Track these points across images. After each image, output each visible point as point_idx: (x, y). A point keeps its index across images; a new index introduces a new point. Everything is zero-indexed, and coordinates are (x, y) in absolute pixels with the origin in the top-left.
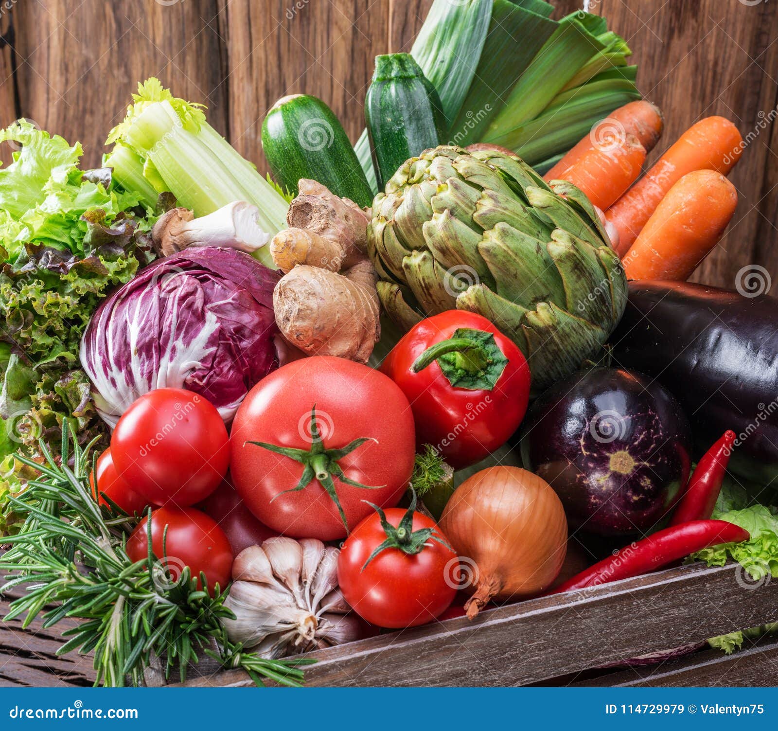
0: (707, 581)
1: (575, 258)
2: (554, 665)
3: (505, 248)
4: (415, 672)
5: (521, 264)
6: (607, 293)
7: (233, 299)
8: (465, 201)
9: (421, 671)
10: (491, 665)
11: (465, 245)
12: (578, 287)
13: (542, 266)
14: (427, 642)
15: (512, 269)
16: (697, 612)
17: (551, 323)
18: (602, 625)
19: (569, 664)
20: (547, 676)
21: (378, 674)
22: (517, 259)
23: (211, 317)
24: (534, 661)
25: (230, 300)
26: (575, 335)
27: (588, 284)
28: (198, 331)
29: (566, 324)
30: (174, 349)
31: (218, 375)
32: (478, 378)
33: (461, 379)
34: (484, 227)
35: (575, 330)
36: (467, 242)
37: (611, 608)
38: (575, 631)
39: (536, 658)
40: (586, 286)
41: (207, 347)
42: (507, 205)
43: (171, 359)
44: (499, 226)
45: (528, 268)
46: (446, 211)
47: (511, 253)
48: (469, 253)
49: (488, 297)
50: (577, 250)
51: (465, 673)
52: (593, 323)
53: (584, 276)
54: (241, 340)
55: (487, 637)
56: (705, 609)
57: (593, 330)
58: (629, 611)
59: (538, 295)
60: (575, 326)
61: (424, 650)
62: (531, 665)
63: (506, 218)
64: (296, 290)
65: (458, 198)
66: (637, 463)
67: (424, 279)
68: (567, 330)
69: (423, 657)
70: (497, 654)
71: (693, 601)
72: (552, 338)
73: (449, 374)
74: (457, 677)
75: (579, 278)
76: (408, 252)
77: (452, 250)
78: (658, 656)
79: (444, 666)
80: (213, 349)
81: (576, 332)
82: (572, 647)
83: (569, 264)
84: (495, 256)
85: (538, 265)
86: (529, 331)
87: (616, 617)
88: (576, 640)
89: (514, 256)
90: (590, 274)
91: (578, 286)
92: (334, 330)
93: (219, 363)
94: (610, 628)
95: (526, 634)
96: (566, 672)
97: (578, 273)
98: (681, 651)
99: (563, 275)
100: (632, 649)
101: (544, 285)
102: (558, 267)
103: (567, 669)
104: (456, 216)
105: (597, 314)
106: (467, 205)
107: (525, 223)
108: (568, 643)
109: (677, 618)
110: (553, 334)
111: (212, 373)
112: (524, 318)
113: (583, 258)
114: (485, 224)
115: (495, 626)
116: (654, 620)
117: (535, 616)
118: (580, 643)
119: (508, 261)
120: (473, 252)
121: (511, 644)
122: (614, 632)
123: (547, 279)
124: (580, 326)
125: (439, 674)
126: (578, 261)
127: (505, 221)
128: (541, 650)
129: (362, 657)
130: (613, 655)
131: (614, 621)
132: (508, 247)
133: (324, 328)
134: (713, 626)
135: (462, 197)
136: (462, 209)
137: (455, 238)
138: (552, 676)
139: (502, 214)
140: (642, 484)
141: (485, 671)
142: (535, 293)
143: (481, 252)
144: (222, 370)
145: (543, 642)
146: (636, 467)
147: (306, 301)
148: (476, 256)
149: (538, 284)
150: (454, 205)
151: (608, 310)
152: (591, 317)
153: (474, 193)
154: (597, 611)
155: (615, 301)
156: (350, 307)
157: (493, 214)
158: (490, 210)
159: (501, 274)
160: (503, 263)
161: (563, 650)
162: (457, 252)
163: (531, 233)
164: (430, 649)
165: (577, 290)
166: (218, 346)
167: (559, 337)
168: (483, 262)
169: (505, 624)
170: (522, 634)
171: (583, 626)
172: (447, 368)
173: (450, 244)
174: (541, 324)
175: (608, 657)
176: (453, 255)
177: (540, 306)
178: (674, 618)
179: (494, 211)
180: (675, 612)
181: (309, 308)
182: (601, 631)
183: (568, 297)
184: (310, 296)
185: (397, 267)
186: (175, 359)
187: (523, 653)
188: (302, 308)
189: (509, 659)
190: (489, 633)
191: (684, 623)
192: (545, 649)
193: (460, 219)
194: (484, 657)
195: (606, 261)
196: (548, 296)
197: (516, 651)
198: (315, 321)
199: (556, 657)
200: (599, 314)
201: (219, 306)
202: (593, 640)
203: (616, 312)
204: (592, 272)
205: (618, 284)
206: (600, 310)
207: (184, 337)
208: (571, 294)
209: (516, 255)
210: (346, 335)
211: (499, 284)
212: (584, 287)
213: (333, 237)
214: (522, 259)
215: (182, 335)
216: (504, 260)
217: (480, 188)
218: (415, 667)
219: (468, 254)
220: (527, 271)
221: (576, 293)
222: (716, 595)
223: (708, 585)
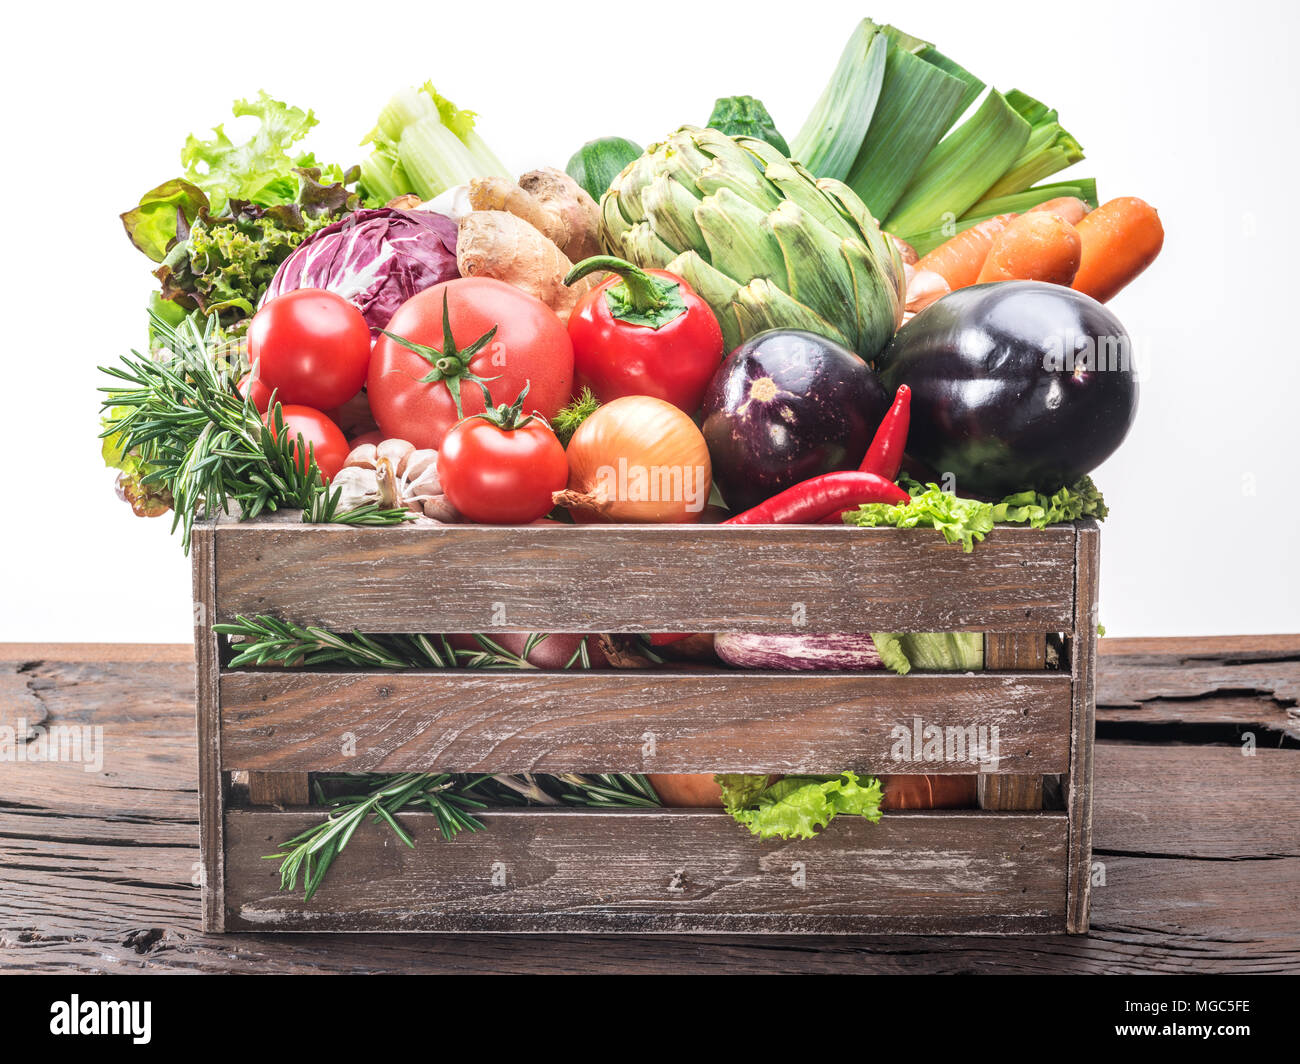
0: (850, 540)
1: (798, 230)
2: (665, 613)
3: (723, 213)
4: (501, 572)
5: (737, 231)
6: (850, 291)
7: (418, 238)
8: (691, 165)
9: (508, 572)
10: (591, 589)
11: (680, 208)
12: (802, 267)
13: (764, 241)
14: (514, 532)
15: (726, 238)
16: (844, 586)
17: (764, 302)
18: (723, 571)
19: (685, 618)
20: (659, 627)
21: (459, 561)
22: (733, 226)
23: (387, 246)
24: (642, 599)
25: (414, 239)
26: (796, 323)
27: (816, 266)
28: (371, 259)
29: (784, 306)
30: (343, 275)
31: (382, 303)
32: (647, 317)
33: (627, 314)
34: (706, 193)
35: (796, 318)
36: (682, 205)
37: (732, 548)
38: (688, 567)
39: (646, 596)
40: (813, 267)
41: (377, 275)
42: (735, 173)
43: (338, 283)
44: (720, 191)
45: (744, 236)
46: (666, 173)
47: (727, 219)
48: (684, 218)
49: (696, 265)
50: (803, 223)
51: (559, 593)
52: (825, 318)
53: (810, 254)
54: (416, 278)
55: (583, 544)
56: (855, 583)
57: (824, 327)
58: (755, 558)
59: (757, 273)
60: (798, 313)
61: (510, 543)
62: (638, 604)
63: (732, 186)
64: (477, 222)
65: (684, 162)
66: (779, 392)
67: (638, 253)
68: (786, 315)
69: (509, 551)
70: (596, 575)
71: (836, 566)
72: (764, 319)
73: (616, 308)
74: (550, 595)
75: (803, 255)
76: (629, 226)
77: (666, 213)
78: (810, 656)
79: (533, 573)
80: (384, 277)
81: (798, 320)
82: (687, 592)
83: (791, 236)
84: (709, 220)
85: (759, 236)
86: (740, 311)
87: (739, 563)
88: (691, 582)
89: (730, 223)
90: (819, 255)
91: (802, 264)
92: (510, 267)
93: (387, 293)
94: (733, 578)
95: (632, 556)
96: (684, 629)
97: (802, 248)
98: (841, 657)
99: (784, 248)
100: (765, 619)
101: (764, 260)
102: (778, 239)
103: (684, 624)
104: (676, 180)
105: (831, 310)
106: (691, 169)
107: (755, 195)
108: (682, 585)
109: (820, 588)
110: (765, 313)
111: (376, 299)
112: (736, 296)
113: (811, 234)
114: (707, 189)
115: (593, 533)
116: (787, 581)
117: (639, 532)
118: (698, 590)
119: (723, 227)
120: (689, 218)
121: (613, 565)
122: (740, 586)
123: (769, 256)
124: (805, 316)
125: (528, 584)
126: (802, 235)
127: (729, 187)
128: (650, 586)
129: (441, 531)
130: (740, 620)
131: (737, 569)
132: (725, 212)
133: (497, 262)
134: (868, 614)
135: (688, 161)
136: (685, 172)
137: (669, 199)
138: (665, 630)
139: (729, 180)
140: (783, 415)
141: (584, 596)
142: (754, 270)
143: (696, 217)
144: (387, 300)
145: (650, 573)
146: (777, 395)
147: (484, 231)
148: (691, 220)
149: (757, 258)
150: (677, 168)
151: (849, 310)
152: (820, 310)
153: (703, 161)
154: (715, 546)
155: (861, 304)
156: (537, 253)
157: (717, 179)
158: (715, 175)
159: (716, 242)
160: (718, 229)
161: (676, 593)
162: (671, 215)
163: (760, 206)
164: (517, 544)
165: (800, 269)
166: (390, 276)
167: (774, 321)
168: (698, 229)
169: (602, 533)
170: (625, 554)
171: (700, 565)
172: (615, 304)
173: (663, 206)
174: (752, 301)
175: (734, 621)
176: (667, 220)
177: (757, 283)
178: (815, 586)
179: (719, 176)
180: (815, 578)
181: (485, 238)
182: (723, 578)
183: (790, 277)
184: (490, 228)
185: (618, 245)
186: (341, 285)
187: (627, 583)
188: (477, 236)
189: (611, 588)
190: (585, 540)
191: (828, 598)
192: (655, 585)
193: (682, 184)
194: (580, 575)
195: (848, 251)
196: (770, 275)
197: (619, 577)
198: (490, 251)
199: (670, 604)
200: (834, 310)
201: (401, 243)
202: (715, 590)
203: (862, 318)
204: (822, 253)
205: (866, 284)
206: (834, 305)
207: (357, 266)
208: (794, 275)
209: (733, 221)
210: (525, 279)
211: (714, 257)
212: (811, 269)
213: (555, 209)
214: (739, 228)
215: (355, 263)
216: (719, 225)
217: (711, 156)
218: (501, 565)
219: (682, 219)
220: (744, 241)
221: (799, 273)
222: (866, 565)
223: (853, 548)
